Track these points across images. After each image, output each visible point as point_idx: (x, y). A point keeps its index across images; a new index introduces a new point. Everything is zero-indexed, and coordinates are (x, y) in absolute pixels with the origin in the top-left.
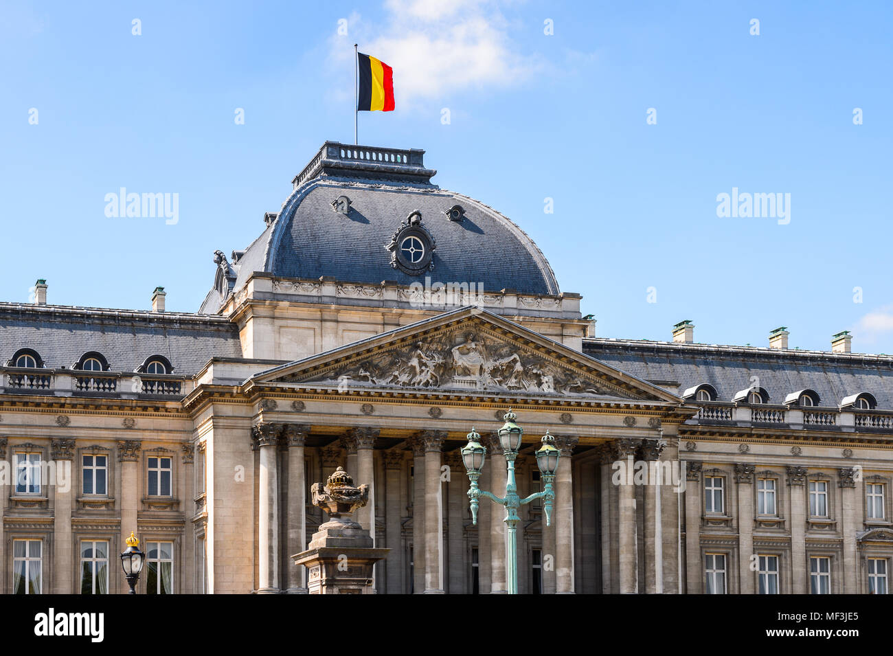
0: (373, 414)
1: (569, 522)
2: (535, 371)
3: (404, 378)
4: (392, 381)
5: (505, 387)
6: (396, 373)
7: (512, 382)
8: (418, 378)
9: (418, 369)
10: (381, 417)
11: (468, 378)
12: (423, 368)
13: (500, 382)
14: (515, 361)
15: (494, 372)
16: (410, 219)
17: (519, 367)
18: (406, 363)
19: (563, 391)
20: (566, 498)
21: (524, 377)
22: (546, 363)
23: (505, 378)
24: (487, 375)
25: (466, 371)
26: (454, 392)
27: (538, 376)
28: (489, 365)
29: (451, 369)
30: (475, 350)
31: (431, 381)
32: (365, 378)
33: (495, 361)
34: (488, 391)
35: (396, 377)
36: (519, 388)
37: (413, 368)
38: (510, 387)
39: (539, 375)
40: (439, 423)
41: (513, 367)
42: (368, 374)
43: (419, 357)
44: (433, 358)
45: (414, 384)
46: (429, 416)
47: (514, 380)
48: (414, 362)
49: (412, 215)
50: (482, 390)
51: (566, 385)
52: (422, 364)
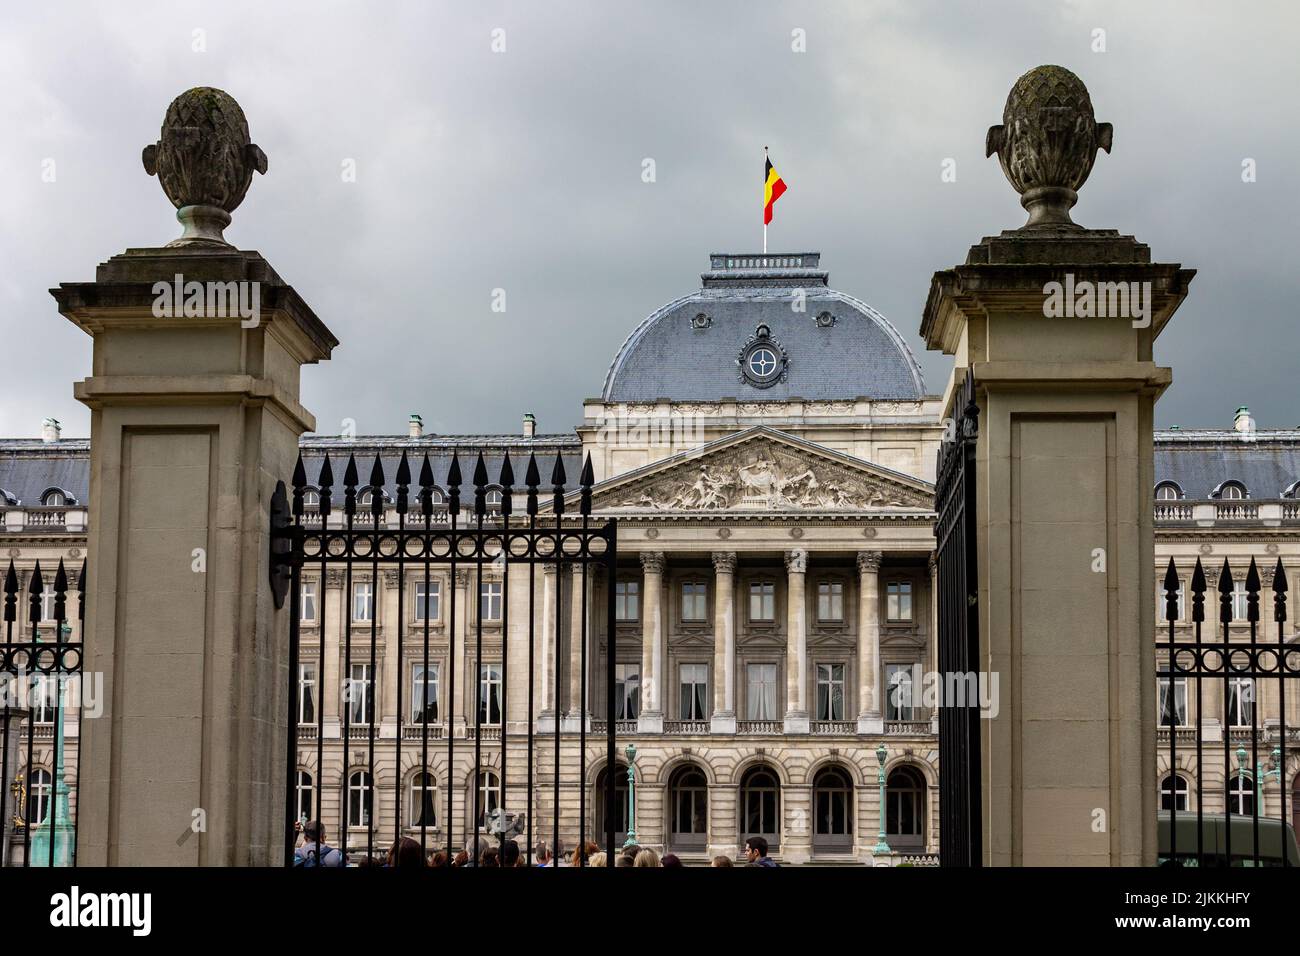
0: (658, 538)
1: (872, 639)
2: (831, 487)
3: (688, 501)
4: (675, 505)
5: (798, 504)
6: (680, 497)
7: (806, 499)
8: (702, 501)
9: (702, 492)
10: (665, 541)
11: (758, 498)
12: (708, 490)
13: (793, 500)
14: (808, 478)
15: (786, 490)
16: (757, 332)
17: (812, 484)
18: (690, 486)
19: (865, 506)
20: (868, 615)
21: (821, 493)
22: (846, 478)
23: (800, 496)
24: (779, 494)
25: (756, 491)
26: (737, 513)
27: (834, 491)
28: (782, 483)
29: (741, 489)
30: (766, 469)
31: (716, 503)
32: (646, 504)
33: (788, 478)
34: (778, 510)
35: (679, 501)
36: (816, 505)
37: (697, 491)
38: (804, 505)
39: (836, 491)
40: (728, 544)
41: (806, 485)
42: (650, 499)
43: (704, 479)
44: (720, 479)
45: (698, 507)
46: (718, 538)
47: (808, 497)
48: (699, 485)
49: (758, 329)
50: (772, 509)
51: (867, 500)
52: (707, 487)
